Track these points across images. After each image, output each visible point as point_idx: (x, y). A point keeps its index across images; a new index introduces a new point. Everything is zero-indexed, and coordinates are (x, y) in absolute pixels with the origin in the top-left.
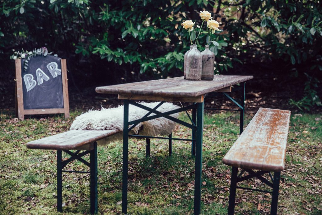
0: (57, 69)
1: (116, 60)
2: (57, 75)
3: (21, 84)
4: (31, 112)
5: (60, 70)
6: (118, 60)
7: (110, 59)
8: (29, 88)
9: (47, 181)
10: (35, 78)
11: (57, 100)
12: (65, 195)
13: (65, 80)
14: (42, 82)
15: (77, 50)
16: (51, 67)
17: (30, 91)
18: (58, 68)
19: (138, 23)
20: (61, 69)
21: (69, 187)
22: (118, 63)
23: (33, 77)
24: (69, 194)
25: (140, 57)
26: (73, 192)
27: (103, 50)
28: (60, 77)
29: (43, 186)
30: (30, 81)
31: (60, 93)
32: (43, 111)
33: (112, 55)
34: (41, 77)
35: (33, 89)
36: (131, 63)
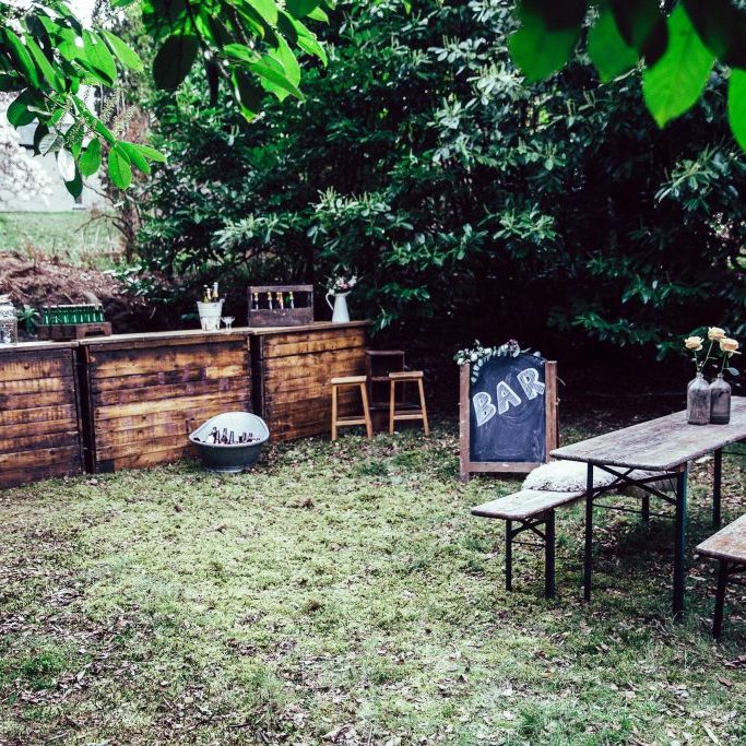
0: (536, 382)
1: (613, 339)
2: (536, 395)
3: (468, 411)
4: (483, 467)
5: (543, 385)
6: (618, 339)
7: (603, 337)
8: (481, 420)
9: (495, 549)
10: (495, 402)
11: (534, 445)
12: (517, 570)
13: (551, 404)
14: (507, 407)
15: (551, 320)
16: (525, 378)
17: (484, 425)
18: (539, 380)
19: (654, 277)
20: (544, 382)
21: (523, 560)
22: (618, 344)
23: (490, 399)
24: (523, 569)
25: (657, 333)
26: (528, 566)
27: (592, 320)
28: (542, 397)
29: (490, 555)
30: (485, 407)
31: (539, 431)
32: (505, 467)
33: (605, 329)
34: (506, 398)
35: (489, 422)
36: (642, 342)
